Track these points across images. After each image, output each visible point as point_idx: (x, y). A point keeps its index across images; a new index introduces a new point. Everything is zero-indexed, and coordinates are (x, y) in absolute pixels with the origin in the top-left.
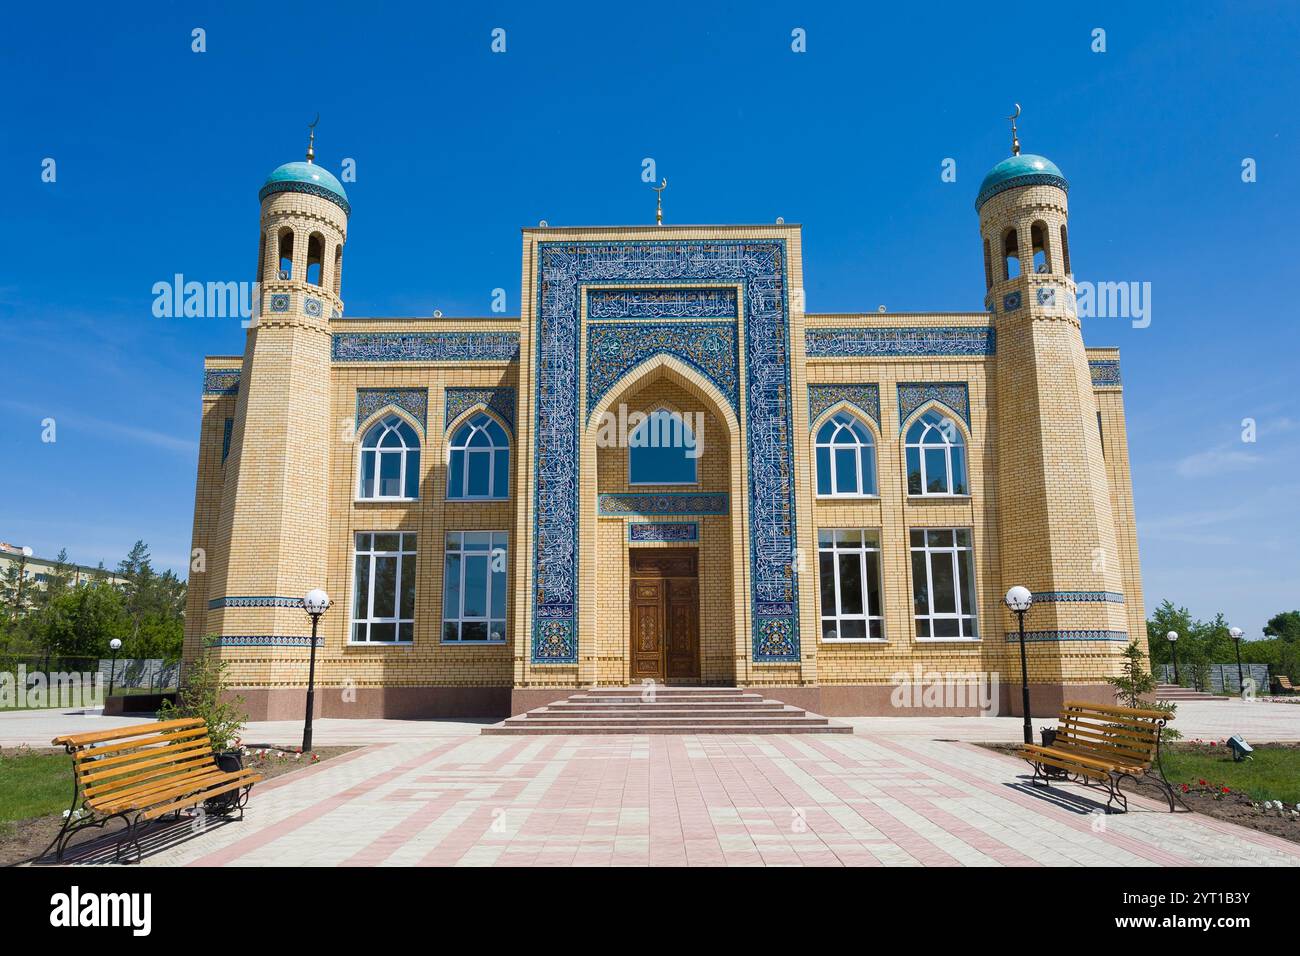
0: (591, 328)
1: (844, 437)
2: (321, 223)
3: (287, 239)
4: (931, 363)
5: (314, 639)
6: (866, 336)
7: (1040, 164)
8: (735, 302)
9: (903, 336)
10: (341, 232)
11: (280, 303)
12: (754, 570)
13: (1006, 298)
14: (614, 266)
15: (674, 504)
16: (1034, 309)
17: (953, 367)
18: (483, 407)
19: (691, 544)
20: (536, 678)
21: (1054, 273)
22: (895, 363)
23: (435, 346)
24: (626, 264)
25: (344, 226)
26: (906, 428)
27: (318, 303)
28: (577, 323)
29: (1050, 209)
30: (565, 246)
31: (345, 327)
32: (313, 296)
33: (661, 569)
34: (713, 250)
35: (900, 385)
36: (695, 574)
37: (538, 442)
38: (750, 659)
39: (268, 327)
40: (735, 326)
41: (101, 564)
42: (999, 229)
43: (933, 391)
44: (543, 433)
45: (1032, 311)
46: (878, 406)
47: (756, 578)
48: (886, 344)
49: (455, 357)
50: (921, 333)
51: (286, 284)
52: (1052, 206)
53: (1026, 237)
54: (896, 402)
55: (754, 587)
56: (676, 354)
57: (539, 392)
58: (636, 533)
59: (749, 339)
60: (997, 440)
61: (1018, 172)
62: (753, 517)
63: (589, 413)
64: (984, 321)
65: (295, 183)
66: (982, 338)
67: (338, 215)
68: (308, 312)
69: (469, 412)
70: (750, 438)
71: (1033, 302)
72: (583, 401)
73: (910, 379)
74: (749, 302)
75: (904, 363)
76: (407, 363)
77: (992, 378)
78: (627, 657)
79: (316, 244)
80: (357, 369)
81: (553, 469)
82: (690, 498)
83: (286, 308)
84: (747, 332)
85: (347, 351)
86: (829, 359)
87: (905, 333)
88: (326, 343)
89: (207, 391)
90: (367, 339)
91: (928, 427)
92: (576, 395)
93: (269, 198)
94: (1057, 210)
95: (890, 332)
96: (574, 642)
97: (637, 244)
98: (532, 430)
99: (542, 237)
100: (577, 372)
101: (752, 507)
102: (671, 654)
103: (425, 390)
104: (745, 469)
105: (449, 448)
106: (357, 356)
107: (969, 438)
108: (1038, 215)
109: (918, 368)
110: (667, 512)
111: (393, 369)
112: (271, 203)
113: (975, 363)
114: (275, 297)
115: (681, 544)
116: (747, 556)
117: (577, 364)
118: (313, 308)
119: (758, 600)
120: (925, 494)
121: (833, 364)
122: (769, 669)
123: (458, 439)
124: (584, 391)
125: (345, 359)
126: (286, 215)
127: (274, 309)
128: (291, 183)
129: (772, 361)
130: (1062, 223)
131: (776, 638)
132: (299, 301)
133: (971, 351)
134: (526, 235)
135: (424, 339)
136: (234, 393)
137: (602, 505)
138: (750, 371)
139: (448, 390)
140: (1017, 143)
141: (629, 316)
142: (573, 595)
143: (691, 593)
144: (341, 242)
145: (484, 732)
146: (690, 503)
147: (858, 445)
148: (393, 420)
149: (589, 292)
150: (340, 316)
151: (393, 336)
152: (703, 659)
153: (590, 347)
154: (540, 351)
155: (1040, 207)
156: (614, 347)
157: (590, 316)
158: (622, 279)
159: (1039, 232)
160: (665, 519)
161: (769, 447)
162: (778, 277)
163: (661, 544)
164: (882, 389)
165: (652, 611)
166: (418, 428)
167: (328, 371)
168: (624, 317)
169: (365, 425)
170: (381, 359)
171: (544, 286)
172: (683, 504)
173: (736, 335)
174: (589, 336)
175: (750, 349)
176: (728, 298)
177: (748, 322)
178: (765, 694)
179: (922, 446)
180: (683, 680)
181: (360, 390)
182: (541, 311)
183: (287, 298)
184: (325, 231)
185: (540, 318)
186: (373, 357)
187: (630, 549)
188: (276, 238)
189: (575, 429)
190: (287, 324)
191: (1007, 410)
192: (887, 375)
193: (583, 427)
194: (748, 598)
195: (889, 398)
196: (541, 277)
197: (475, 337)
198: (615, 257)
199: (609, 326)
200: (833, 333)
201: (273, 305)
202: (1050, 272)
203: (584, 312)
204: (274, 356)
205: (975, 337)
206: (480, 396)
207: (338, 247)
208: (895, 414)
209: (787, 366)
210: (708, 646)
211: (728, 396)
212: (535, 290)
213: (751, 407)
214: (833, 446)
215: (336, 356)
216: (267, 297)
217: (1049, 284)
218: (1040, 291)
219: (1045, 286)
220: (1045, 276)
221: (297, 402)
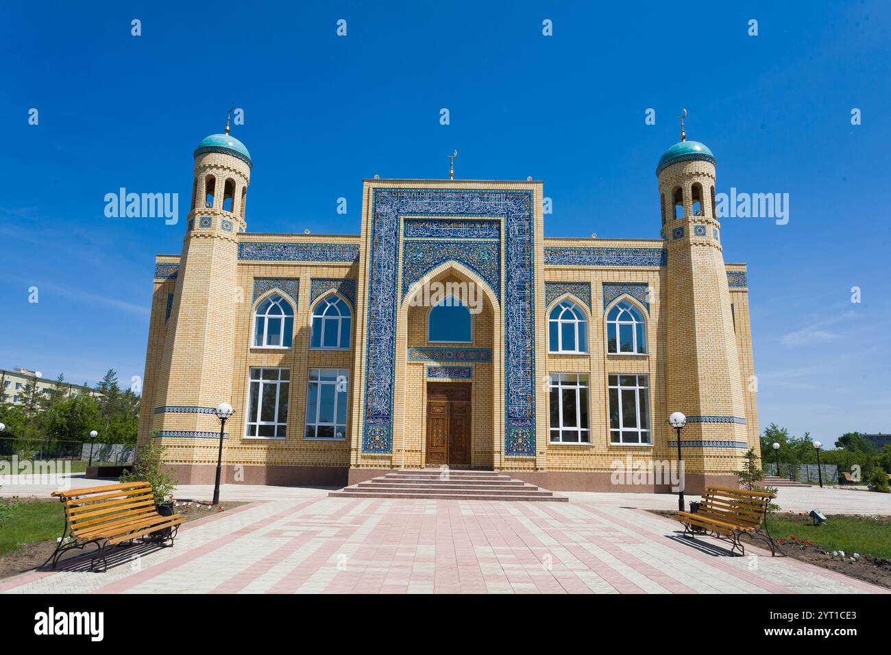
0: (406, 243)
1: (568, 315)
2: (233, 173)
3: (211, 183)
4: (625, 270)
5: (222, 434)
6: (583, 253)
7: (698, 147)
8: (499, 229)
9: (607, 253)
10: (246, 179)
11: (206, 222)
12: (507, 397)
13: (674, 231)
14: (422, 205)
15: (457, 355)
16: (693, 238)
17: (639, 274)
18: (335, 291)
19: (467, 380)
20: (365, 462)
21: (706, 216)
22: (602, 270)
23: (305, 252)
24: (430, 204)
25: (248, 175)
26: (608, 310)
27: (230, 223)
28: (397, 240)
29: (704, 175)
30: (390, 191)
31: (247, 239)
32: (227, 218)
33: (447, 396)
34: (486, 196)
35: (604, 284)
36: (469, 399)
37: (370, 314)
38: (503, 453)
39: (198, 237)
40: (499, 244)
41: (86, 383)
42: (671, 187)
43: (625, 288)
44: (373, 308)
45: (691, 239)
46: (590, 296)
47: (508, 402)
48: (596, 258)
49: (317, 259)
50: (619, 252)
51: (210, 210)
52: (706, 173)
53: (688, 193)
54: (602, 294)
55: (507, 409)
56: (460, 261)
57: (371, 283)
58: (431, 371)
59: (507, 252)
60: (666, 320)
61: (684, 152)
62: (507, 364)
63: (403, 296)
64: (659, 245)
65: (217, 147)
66: (658, 256)
67: (244, 168)
68: (223, 228)
69: (326, 294)
70: (506, 315)
71: (692, 233)
72: (400, 289)
73: (611, 280)
74: (508, 229)
75: (607, 270)
76: (286, 262)
77: (664, 281)
78: (424, 450)
79: (230, 186)
80: (254, 265)
81: (379, 331)
82: (467, 352)
83: (209, 226)
84: (507, 248)
85: (248, 253)
86: (559, 266)
87: (609, 251)
88: (235, 248)
89: (157, 277)
90: (261, 247)
91: (622, 311)
92: (395, 285)
93: (200, 156)
94: (709, 176)
95: (599, 250)
96: (390, 440)
97: (437, 191)
98: (366, 306)
99: (376, 185)
100: (396, 271)
101: (507, 358)
102: (451, 450)
103: (298, 279)
104: (503, 334)
105: (312, 316)
106: (254, 257)
107: (648, 318)
108: (697, 180)
109: (616, 273)
110: (452, 360)
111: (278, 265)
112: (201, 159)
113: (653, 271)
114: (203, 219)
115: (460, 380)
116: (503, 388)
117: (396, 265)
118: (227, 226)
119: (509, 416)
120: (619, 352)
121: (562, 270)
122: (515, 460)
123: (318, 311)
124: (400, 283)
125: (246, 259)
126: (210, 167)
127: (202, 226)
128: (214, 147)
129: (522, 267)
130: (712, 185)
131: (520, 441)
132: (218, 221)
133: (650, 264)
134: (365, 183)
135: (298, 247)
136: (175, 278)
137: (410, 354)
138: (508, 272)
139: (312, 279)
140: (684, 134)
141: (431, 236)
142: (390, 411)
143: (466, 413)
144: (246, 185)
145: (330, 495)
146: (466, 355)
147: (576, 321)
148: (276, 298)
149: (405, 220)
150: (244, 232)
151: (278, 245)
152: (473, 452)
153: (405, 256)
154: (373, 257)
155: (698, 174)
156: (420, 255)
157: (405, 236)
158: (427, 212)
159: (697, 191)
160: (450, 364)
161: (519, 321)
162: (528, 214)
163: (448, 380)
164: (593, 286)
165: (440, 422)
166: (293, 303)
167: (235, 267)
168: (427, 236)
169: (258, 300)
170: (270, 259)
171: (376, 216)
172: (462, 356)
173: (499, 250)
174: (405, 248)
175: (508, 259)
176: (495, 226)
177: (507, 242)
178: (512, 475)
179: (617, 322)
180: (459, 465)
181: (255, 278)
182: (374, 232)
183: (210, 219)
184: (236, 178)
185: (373, 236)
186: (265, 258)
187: (428, 383)
188: (204, 182)
189: (394, 306)
190: (210, 236)
191: (673, 301)
192: (596, 277)
193: (399, 305)
194: (503, 415)
195: (597, 292)
196: (375, 210)
197: (331, 247)
198: (422, 199)
199: (418, 242)
200: (561, 250)
201: (201, 223)
202: (703, 215)
203: (402, 233)
204: (200, 255)
205: (654, 255)
206: (333, 284)
207: (244, 188)
208: (601, 301)
209: (532, 270)
210: (476, 445)
211: (493, 288)
212: (370, 218)
213: (508, 295)
214: (560, 321)
215: (240, 257)
216: (198, 219)
217: (703, 223)
218: (696, 227)
219: (700, 224)
220: (700, 218)
221: (215, 285)
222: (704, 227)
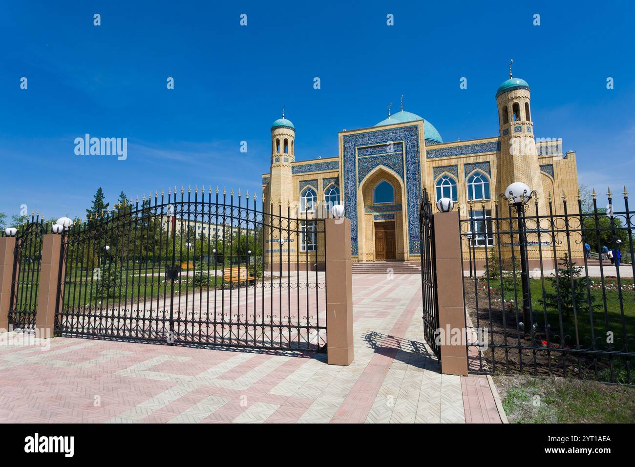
0: (359, 159)
1: (446, 183)
2: (286, 136)
3: (278, 142)
4: (476, 156)
6: (453, 150)
7: (518, 82)
8: (402, 147)
9: (466, 148)
10: (293, 137)
12: (409, 227)
13: (504, 131)
14: (365, 140)
15: (387, 208)
16: (513, 133)
17: (485, 157)
18: (333, 183)
19: (393, 220)
21: (521, 121)
22: (463, 157)
23: (319, 167)
24: (369, 139)
25: (294, 135)
26: (467, 178)
27: (288, 159)
28: (355, 158)
30: (351, 136)
31: (295, 164)
32: (286, 157)
33: (384, 228)
34: (395, 131)
35: (465, 165)
36: (394, 229)
37: (345, 194)
38: (408, 253)
40: (402, 154)
43: (477, 165)
44: (346, 191)
45: (512, 135)
46: (457, 172)
47: (410, 230)
48: (460, 151)
49: (325, 170)
50: (472, 146)
51: (278, 154)
52: (523, 97)
53: (511, 109)
54: (464, 171)
55: (410, 233)
56: (384, 165)
57: (345, 180)
58: (376, 217)
59: (407, 158)
60: (500, 180)
62: (409, 212)
63: (359, 184)
64: (496, 140)
66: (495, 146)
67: (292, 133)
69: (329, 185)
70: (407, 188)
71: (513, 131)
72: (357, 181)
73: (468, 162)
74: (406, 146)
75: (466, 157)
76: (312, 173)
77: (499, 159)
78: (375, 253)
79: (286, 142)
80: (299, 176)
81: (349, 201)
82: (392, 207)
83: (279, 161)
84: (406, 156)
85: (296, 171)
86: (440, 158)
87: (466, 147)
88: (290, 169)
89: (263, 184)
90: (301, 167)
91: (476, 178)
92: (355, 180)
95: (462, 147)
96: (357, 250)
97: (371, 133)
98: (343, 191)
99: (344, 134)
100: (355, 173)
101: (408, 209)
102: (387, 253)
103: (317, 180)
104: (406, 197)
105: (325, 196)
106: (298, 172)
107: (490, 180)
108: (516, 101)
109: (472, 158)
110: (385, 211)
111: (308, 175)
112: (273, 132)
113: (493, 154)
114: (276, 158)
115: (389, 220)
116: (407, 223)
117: (355, 170)
118: (286, 160)
119: (411, 236)
120: (475, 199)
121: (441, 160)
122: (414, 256)
123: (327, 193)
124: (357, 178)
125: (295, 173)
126: (277, 135)
127: (276, 162)
129: (414, 164)
130: (526, 102)
131: (416, 247)
132: (282, 159)
133: (491, 151)
134: (339, 134)
135: (316, 165)
136: (268, 183)
137: (366, 210)
138: (407, 167)
139: (323, 179)
140: (511, 74)
141: (370, 155)
142: (357, 237)
143: (393, 235)
144: (293, 140)
146: (391, 208)
147: (451, 185)
148: (309, 189)
149: (358, 149)
150: (294, 161)
151: (308, 165)
152: (397, 254)
153: (359, 165)
154: (345, 168)
155: (516, 98)
156: (366, 164)
157: (358, 156)
158: (367, 144)
159: (516, 107)
160: (384, 213)
161: (413, 190)
162: (416, 137)
163: (384, 221)
164: (458, 167)
165: (381, 240)
166: (316, 191)
167: (291, 177)
168: (368, 155)
169: (301, 191)
170: (305, 172)
171: (345, 148)
172: (390, 208)
173: (403, 157)
174: (359, 162)
175: (407, 161)
176: (400, 146)
177: (406, 153)
178: (412, 264)
179: (473, 184)
180: (391, 260)
181: (300, 181)
182: (344, 156)
183: (279, 158)
184: (288, 137)
185: (344, 158)
186: (302, 172)
187: (375, 223)
188: (275, 142)
189: (355, 189)
190: (279, 165)
191: (504, 169)
192: (460, 162)
193: (358, 189)
194: (408, 235)
195: (461, 169)
196: (344, 146)
197: (330, 163)
198: (365, 137)
199: (364, 158)
200: (441, 149)
201: (276, 160)
202: (520, 120)
203: (357, 155)
205: (493, 145)
206: (332, 180)
207: (292, 141)
208: (463, 174)
209: (419, 165)
210: (398, 251)
211: (400, 176)
212: (342, 150)
213: (408, 178)
214: (442, 186)
215: (293, 173)
216: (274, 159)
217: (519, 124)
218: (516, 128)
219: (518, 125)
220: (518, 122)
221: (283, 187)
222: (520, 127)
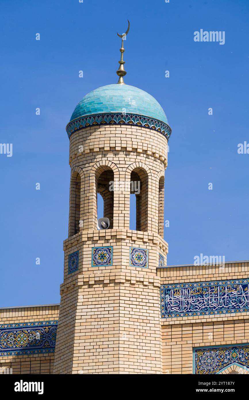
2: (142, 157)
3: (106, 180)
10: (163, 162)
11: (102, 257)
25: (166, 155)
27: (144, 252)
31: (174, 277)
32: (139, 245)
39: (90, 286)
51: (108, 233)
65: (112, 115)
67: (160, 145)
68: (134, 264)
80: (192, 325)
83: (109, 262)
85: (179, 304)
88: (155, 298)
90: (202, 289)
106: (190, 310)
111: (234, 322)
112: (85, 139)
114: (96, 250)
118: (139, 258)
125: (177, 315)
126: (103, 152)
127: (96, 264)
128: (108, 115)
132: (123, 252)
144: (164, 173)
170: (220, 310)
181: (196, 350)
183: (109, 250)
184: (146, 164)
186: (210, 310)
188: (93, 180)
190: (112, 281)
201: (94, 259)
204: (98, 319)
207: (162, 180)
215: (166, 312)
216: (87, 251)
